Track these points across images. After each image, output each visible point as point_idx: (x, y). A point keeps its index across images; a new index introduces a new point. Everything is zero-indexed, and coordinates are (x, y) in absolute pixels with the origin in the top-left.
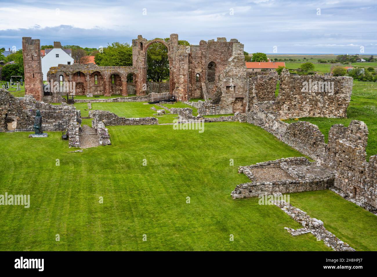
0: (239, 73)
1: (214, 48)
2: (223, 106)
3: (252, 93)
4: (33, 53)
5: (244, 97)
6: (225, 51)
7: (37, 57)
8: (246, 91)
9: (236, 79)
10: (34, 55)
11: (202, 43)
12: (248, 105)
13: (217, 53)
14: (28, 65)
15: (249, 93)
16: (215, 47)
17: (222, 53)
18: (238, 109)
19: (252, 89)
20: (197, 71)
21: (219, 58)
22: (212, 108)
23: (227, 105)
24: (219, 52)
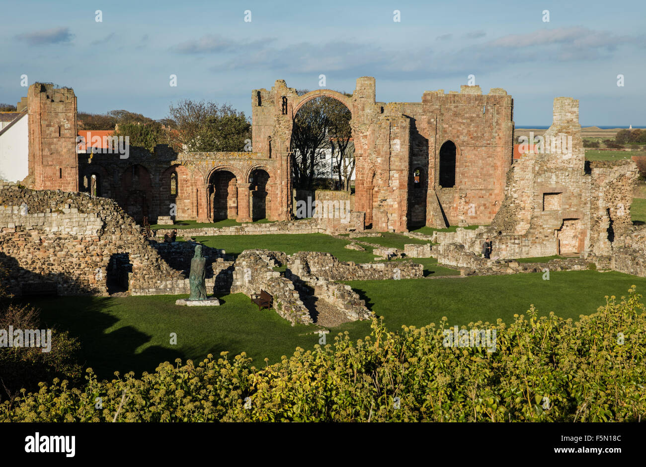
0: (570, 162)
1: (455, 109)
2: (537, 238)
3: (597, 209)
4: (62, 120)
5: (581, 216)
6: (478, 116)
7: (70, 129)
8: (585, 204)
9: (564, 177)
10: (63, 125)
11: (429, 98)
12: (588, 235)
13: (460, 120)
14: (50, 150)
15: (591, 209)
16: (457, 107)
17: (472, 119)
18: (567, 245)
19: (597, 198)
20: (416, 162)
21: (465, 131)
22: (514, 243)
23: (546, 236)
24: (464, 119)
